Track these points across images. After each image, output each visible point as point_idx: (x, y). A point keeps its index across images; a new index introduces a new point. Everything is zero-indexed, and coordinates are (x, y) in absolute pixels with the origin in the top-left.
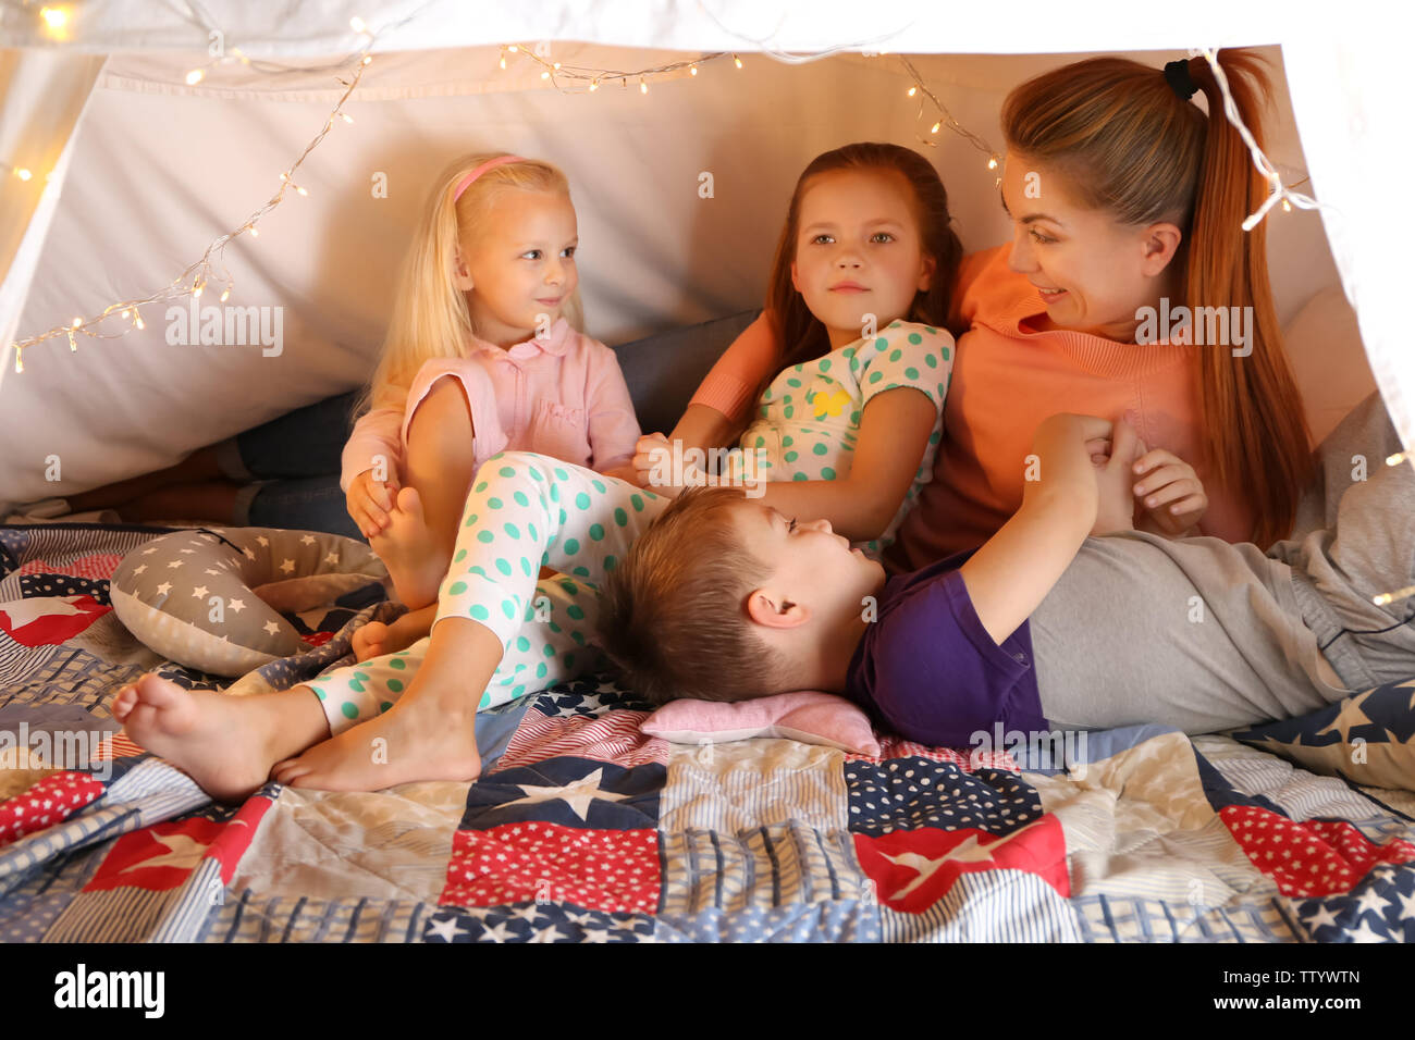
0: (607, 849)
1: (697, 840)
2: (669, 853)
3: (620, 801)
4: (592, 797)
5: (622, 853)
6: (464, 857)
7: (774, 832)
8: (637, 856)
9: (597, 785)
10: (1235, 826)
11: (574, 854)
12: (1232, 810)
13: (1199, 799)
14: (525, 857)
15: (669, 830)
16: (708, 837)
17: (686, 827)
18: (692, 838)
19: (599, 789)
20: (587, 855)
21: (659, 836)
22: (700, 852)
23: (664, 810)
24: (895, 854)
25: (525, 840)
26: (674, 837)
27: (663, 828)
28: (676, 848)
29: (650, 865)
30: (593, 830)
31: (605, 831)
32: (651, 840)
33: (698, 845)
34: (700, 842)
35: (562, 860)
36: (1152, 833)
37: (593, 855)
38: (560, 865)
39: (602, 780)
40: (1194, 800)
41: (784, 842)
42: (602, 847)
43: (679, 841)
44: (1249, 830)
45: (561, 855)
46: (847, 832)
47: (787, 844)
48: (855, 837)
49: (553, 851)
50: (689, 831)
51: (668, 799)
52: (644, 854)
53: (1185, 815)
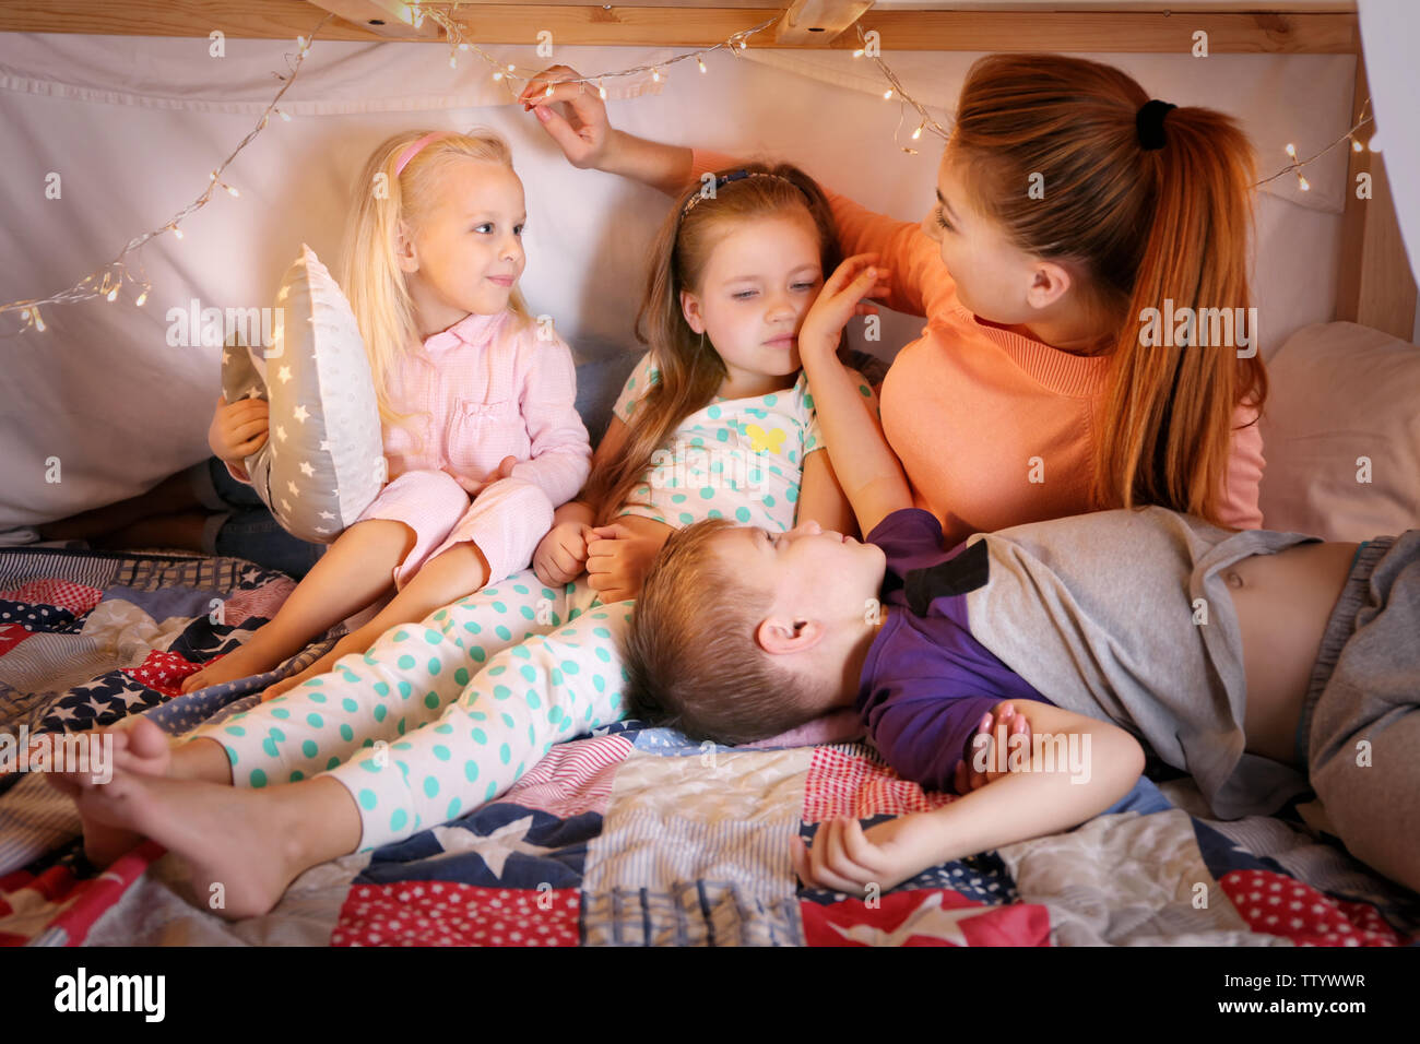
0: (520, 914)
1: (624, 902)
2: (590, 920)
3: (544, 856)
4: (511, 851)
5: (537, 918)
6: (351, 925)
7: (712, 893)
8: (555, 924)
9: (524, 834)
10: (1240, 899)
11: (481, 920)
12: (1235, 879)
13: (1194, 861)
14: (423, 923)
15: (595, 887)
16: (637, 900)
17: (614, 885)
18: (618, 899)
19: (524, 840)
20: (495, 922)
21: (582, 898)
22: (626, 920)
23: (590, 863)
24: (847, 925)
25: (426, 902)
26: (599, 898)
27: (588, 886)
28: (599, 913)
29: (567, 935)
30: (509, 889)
31: (521, 891)
32: (573, 903)
33: (625, 910)
34: (627, 906)
35: (466, 927)
36: (1145, 910)
37: (503, 921)
38: (464, 933)
39: (530, 830)
40: (1190, 864)
41: (722, 907)
42: (516, 911)
43: (604, 903)
44: (1257, 904)
45: (466, 920)
46: (795, 898)
47: (726, 909)
48: (803, 905)
49: (457, 915)
50: (616, 891)
51: (596, 852)
52: (562, 921)
53: (1181, 882)
